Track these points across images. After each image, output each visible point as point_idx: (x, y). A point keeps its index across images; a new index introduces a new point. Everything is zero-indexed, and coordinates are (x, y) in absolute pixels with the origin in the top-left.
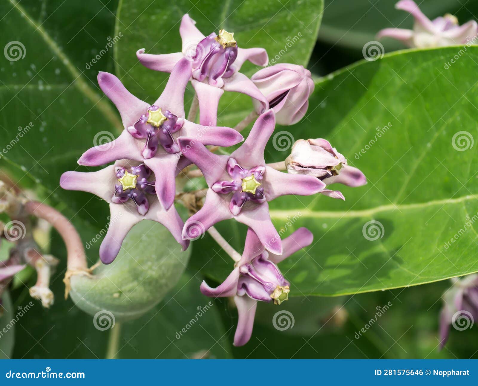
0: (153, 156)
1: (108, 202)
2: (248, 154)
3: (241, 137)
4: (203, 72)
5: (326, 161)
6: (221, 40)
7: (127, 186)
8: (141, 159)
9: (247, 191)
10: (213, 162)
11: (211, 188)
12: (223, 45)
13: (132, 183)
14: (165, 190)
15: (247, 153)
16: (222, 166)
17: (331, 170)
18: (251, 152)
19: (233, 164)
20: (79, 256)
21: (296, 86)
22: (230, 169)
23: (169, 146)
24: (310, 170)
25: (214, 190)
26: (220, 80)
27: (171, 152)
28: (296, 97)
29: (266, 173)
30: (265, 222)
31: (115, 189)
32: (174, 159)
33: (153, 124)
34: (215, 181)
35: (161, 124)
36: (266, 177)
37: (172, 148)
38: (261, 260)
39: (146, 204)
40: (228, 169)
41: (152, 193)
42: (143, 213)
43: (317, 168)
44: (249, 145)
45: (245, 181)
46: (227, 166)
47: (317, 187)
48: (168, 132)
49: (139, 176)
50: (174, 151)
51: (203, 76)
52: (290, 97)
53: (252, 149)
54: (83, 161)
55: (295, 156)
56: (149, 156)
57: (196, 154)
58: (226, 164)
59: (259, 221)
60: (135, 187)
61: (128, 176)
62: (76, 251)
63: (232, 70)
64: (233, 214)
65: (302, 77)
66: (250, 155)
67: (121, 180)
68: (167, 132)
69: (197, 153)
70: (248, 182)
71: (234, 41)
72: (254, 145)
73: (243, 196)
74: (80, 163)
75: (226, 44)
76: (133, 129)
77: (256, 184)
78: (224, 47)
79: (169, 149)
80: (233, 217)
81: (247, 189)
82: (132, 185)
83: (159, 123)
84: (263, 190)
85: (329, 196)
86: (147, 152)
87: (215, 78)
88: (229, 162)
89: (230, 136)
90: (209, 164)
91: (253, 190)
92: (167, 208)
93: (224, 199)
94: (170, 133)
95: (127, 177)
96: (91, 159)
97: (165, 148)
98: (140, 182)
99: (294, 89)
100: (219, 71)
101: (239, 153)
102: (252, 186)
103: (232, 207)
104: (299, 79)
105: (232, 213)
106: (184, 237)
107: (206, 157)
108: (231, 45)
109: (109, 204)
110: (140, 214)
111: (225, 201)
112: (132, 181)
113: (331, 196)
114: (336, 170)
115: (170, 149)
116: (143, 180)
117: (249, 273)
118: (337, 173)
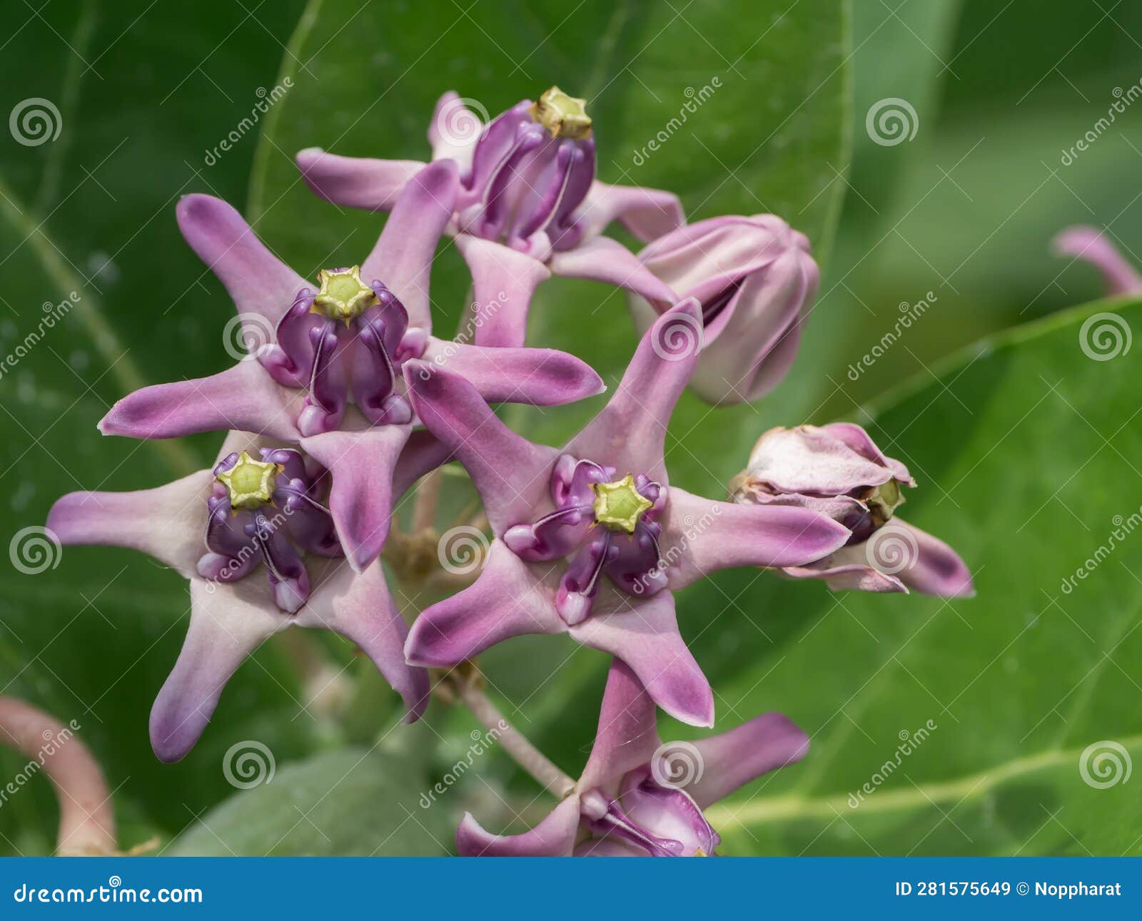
0: (327, 427)
1: (187, 576)
2: (617, 441)
3: (597, 379)
4: (492, 214)
5: (852, 475)
6: (546, 114)
7: (245, 493)
8: (294, 436)
9: (610, 519)
10: (511, 455)
11: (502, 538)
12: (553, 129)
13: (260, 484)
14: (358, 511)
15: (613, 437)
16: (539, 476)
17: (867, 499)
18: (627, 436)
19: (569, 469)
20: (93, 820)
21: (766, 268)
22: (560, 487)
23: (378, 400)
24: (802, 501)
25: (511, 544)
26: (541, 240)
27: (385, 421)
28: (764, 298)
29: (670, 506)
30: (661, 638)
31: (208, 514)
32: (392, 437)
33: (333, 306)
34: (512, 519)
35: (356, 310)
36: (669, 517)
37: (389, 407)
38: (649, 787)
39: (301, 577)
40: (555, 486)
41: (320, 550)
42: (290, 606)
43: (824, 493)
44: (621, 411)
45: (607, 491)
46: (554, 477)
47: (822, 540)
48: (377, 339)
49: (281, 468)
50: (395, 416)
51: (490, 227)
52: (747, 302)
53: (629, 423)
54: (115, 422)
55: (762, 468)
56: (318, 426)
57: (459, 420)
58: (551, 471)
59: (645, 636)
60: (267, 497)
61: (250, 464)
62: (87, 805)
63: (577, 229)
64: (566, 622)
65: (784, 242)
66: (623, 446)
67: (228, 477)
68: (373, 338)
69: (463, 419)
70: (612, 495)
71: (584, 118)
72: (635, 411)
73: (598, 540)
74: (108, 426)
75: (562, 123)
76: (272, 349)
77: (639, 503)
78: (556, 131)
79: (379, 411)
80: (564, 628)
81: (609, 514)
82: (258, 489)
83: (352, 304)
84: (659, 532)
85: (861, 587)
86: (310, 414)
87: (527, 233)
88: (560, 466)
89: (565, 374)
90: (498, 458)
91: (627, 517)
92: (363, 560)
93: (538, 577)
94: (382, 342)
95: (246, 469)
96: (142, 418)
97: (368, 409)
98: (284, 489)
99: (759, 276)
100: (538, 210)
101: (588, 436)
102: (627, 506)
103: (563, 600)
104: (776, 249)
105: (562, 618)
106: (414, 657)
107: (488, 435)
108: (575, 129)
109: (189, 581)
110: (283, 611)
111: (544, 584)
112: (260, 480)
113: (866, 587)
114: (880, 501)
115: (382, 411)
116: (295, 483)
117: (611, 818)
118: (885, 516)
